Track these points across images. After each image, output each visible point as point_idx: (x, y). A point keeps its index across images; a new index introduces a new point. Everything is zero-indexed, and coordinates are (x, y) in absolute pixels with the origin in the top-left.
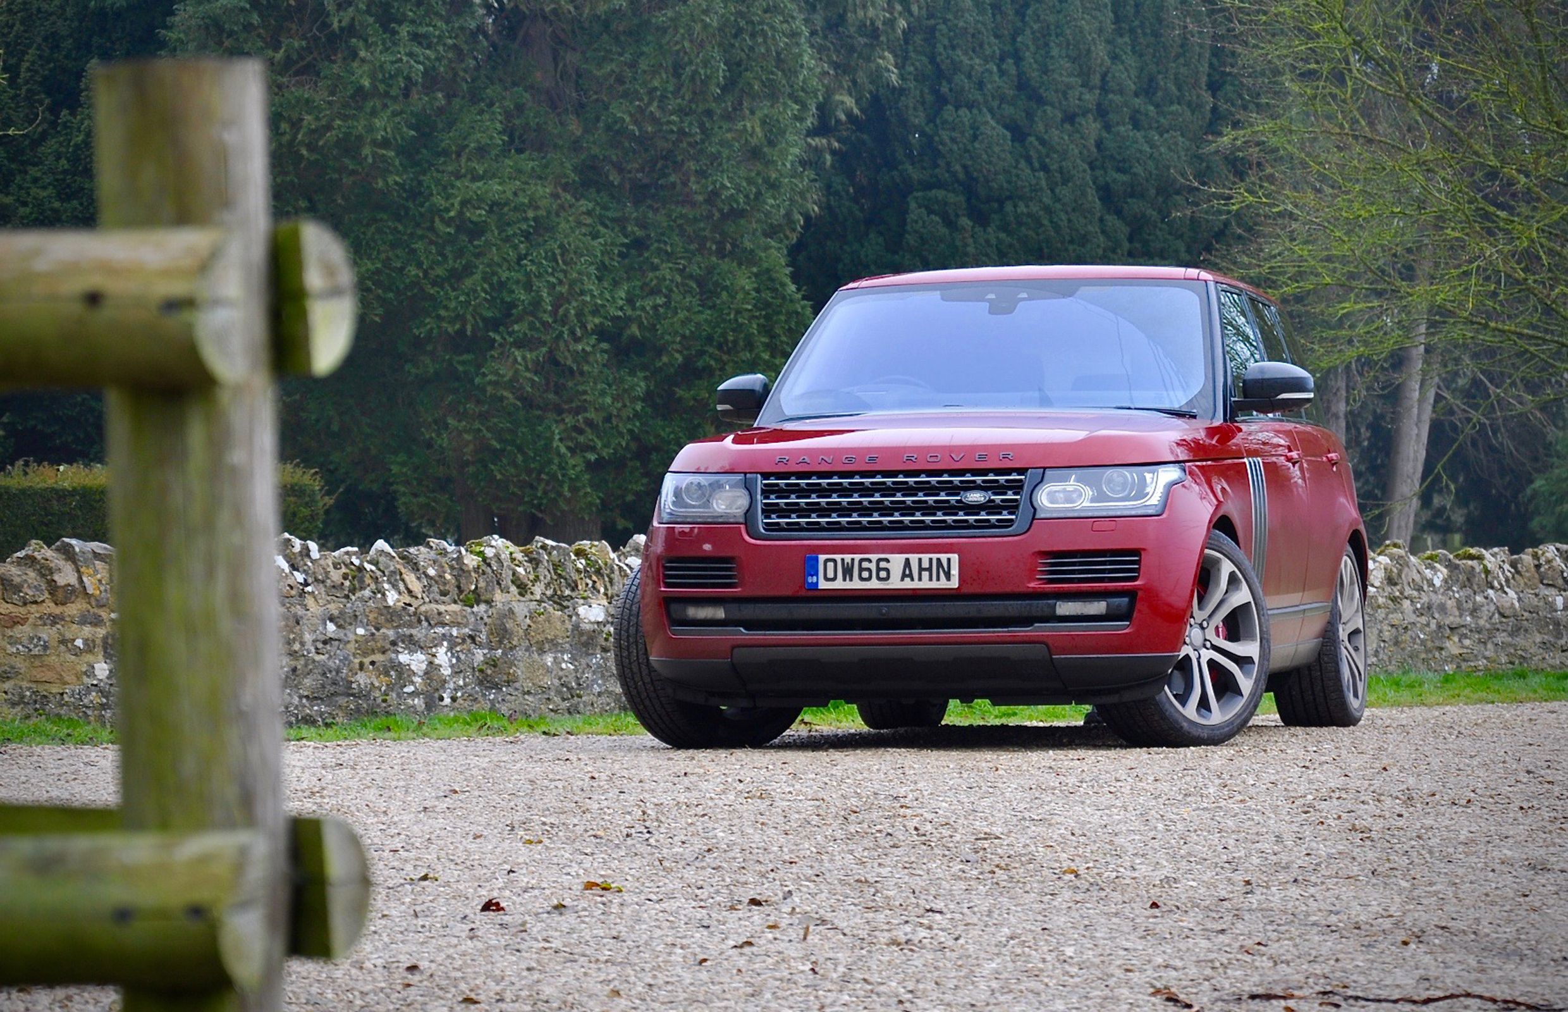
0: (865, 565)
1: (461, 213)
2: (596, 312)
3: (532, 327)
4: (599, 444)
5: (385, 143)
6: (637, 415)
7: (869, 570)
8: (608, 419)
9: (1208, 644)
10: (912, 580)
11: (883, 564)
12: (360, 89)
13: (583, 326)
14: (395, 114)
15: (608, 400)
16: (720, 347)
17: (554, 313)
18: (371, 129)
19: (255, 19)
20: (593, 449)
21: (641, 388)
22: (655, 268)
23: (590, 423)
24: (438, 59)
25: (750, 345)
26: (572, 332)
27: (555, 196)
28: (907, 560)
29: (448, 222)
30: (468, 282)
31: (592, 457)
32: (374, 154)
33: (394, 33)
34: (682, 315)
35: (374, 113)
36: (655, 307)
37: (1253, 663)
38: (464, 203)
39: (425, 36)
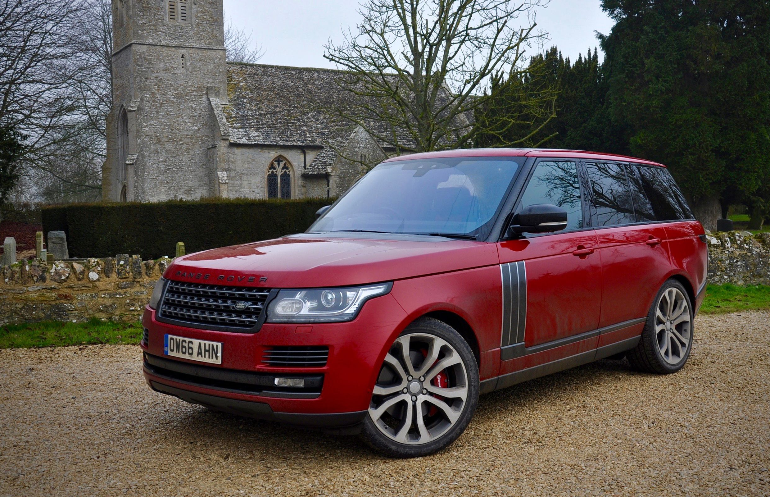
0: (184, 344)
1: (676, 123)
2: (711, 146)
3: (694, 150)
4: (713, 178)
5: (657, 107)
6: (723, 171)
7: (185, 347)
8: (715, 172)
9: (425, 391)
10: (202, 356)
11: (191, 345)
12: (650, 94)
13: (707, 149)
14: (658, 100)
15: (715, 167)
16: (746, 153)
17: (699, 146)
18: (652, 104)
19: (627, 79)
20: (711, 179)
21: (724, 163)
22: (729, 134)
23: (711, 173)
24: (670, 86)
25: (754, 152)
26: (704, 150)
27: (702, 117)
28: (200, 344)
29: (673, 125)
30: (678, 140)
31: (711, 181)
32: (653, 110)
33: (659, 80)
34: (736, 145)
35: (653, 100)
36: (728, 144)
37: (462, 401)
38: (676, 121)
39: (667, 80)
